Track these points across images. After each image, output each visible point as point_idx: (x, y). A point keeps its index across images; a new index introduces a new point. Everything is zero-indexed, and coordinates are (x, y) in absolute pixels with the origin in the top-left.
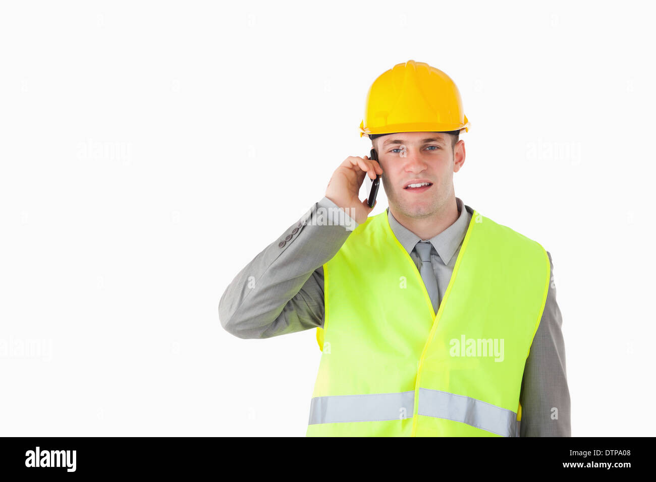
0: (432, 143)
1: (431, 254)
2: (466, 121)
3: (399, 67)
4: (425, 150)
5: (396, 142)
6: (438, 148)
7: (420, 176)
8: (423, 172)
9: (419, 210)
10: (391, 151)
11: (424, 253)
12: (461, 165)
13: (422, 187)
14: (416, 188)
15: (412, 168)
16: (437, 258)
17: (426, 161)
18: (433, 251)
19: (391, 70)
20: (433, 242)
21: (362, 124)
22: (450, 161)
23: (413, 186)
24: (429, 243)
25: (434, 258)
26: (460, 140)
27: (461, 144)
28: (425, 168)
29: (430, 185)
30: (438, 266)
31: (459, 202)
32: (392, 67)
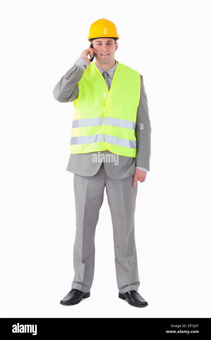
0: (110, 42)
1: (107, 76)
2: (119, 36)
3: (99, 20)
4: (107, 44)
5: (99, 42)
6: (111, 44)
7: (106, 52)
8: (107, 50)
9: (106, 61)
10: (97, 44)
11: (106, 76)
12: (117, 50)
13: (107, 55)
14: (105, 55)
15: (104, 49)
16: (109, 77)
17: (108, 48)
18: (108, 75)
19: (97, 21)
20: (108, 72)
21: (88, 36)
22: (114, 48)
23: (104, 54)
24: (107, 73)
25: (108, 77)
26: (116, 42)
27: (117, 44)
28: (108, 49)
29: (109, 54)
30: (109, 79)
31: (116, 60)
32: (97, 20)
